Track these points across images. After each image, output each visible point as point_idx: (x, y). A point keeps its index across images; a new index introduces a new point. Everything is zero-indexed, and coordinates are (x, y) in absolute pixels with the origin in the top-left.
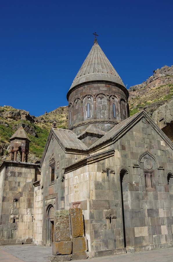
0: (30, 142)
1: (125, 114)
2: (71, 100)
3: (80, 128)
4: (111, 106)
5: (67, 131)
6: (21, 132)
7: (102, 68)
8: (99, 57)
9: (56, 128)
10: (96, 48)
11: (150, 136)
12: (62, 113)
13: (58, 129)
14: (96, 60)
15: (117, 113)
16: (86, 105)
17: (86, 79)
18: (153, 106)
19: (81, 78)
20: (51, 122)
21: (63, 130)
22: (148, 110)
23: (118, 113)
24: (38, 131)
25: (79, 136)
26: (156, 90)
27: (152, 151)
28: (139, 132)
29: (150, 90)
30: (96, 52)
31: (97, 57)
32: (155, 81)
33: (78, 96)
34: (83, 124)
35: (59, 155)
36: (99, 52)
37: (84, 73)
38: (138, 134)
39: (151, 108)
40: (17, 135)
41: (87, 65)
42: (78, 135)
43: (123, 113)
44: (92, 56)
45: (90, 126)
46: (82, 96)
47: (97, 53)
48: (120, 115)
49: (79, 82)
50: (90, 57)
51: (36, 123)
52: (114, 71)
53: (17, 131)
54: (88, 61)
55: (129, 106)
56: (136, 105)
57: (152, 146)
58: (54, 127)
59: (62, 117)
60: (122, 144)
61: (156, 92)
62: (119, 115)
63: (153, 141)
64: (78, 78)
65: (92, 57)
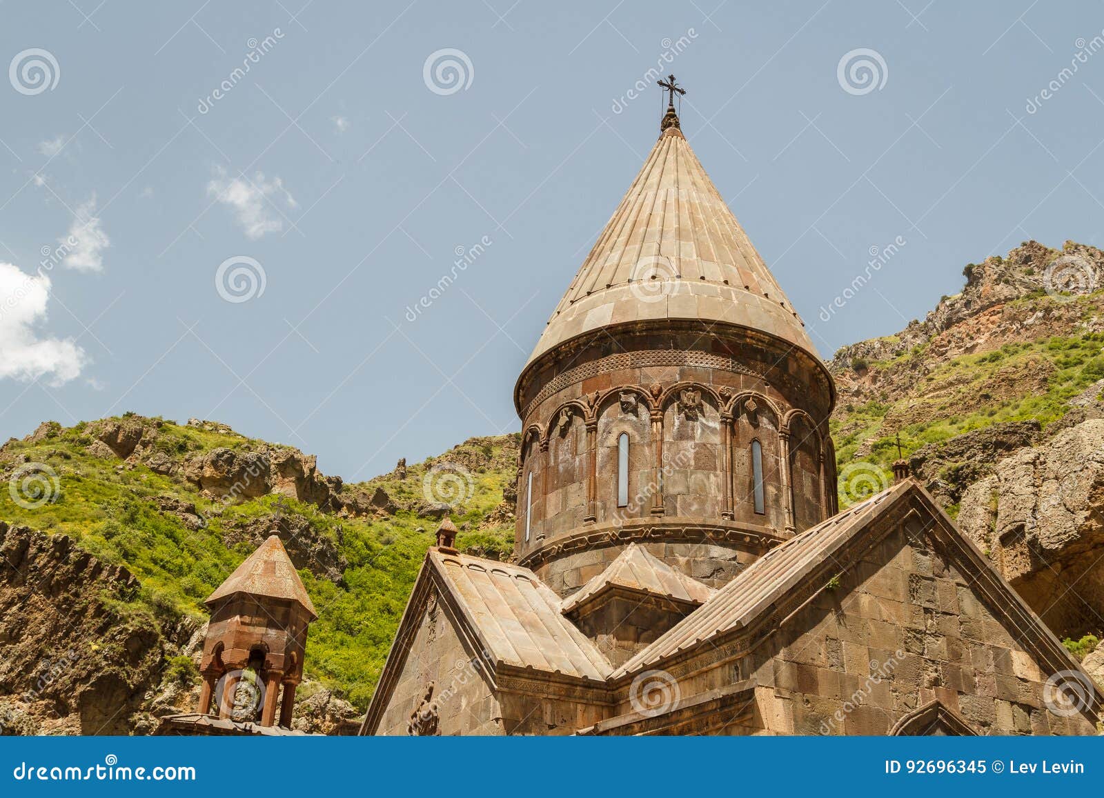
0: (313, 618)
1: (816, 494)
2: (538, 414)
3: (578, 560)
4: (742, 453)
5: (513, 569)
6: (271, 567)
7: (699, 255)
8: (683, 200)
9: (454, 553)
10: (671, 157)
11: (950, 620)
12: (482, 472)
13: (464, 559)
14: (671, 215)
15: (771, 490)
16: (612, 441)
17: (617, 310)
18: (961, 454)
19: (593, 306)
20: (423, 511)
21: (489, 564)
22: (937, 472)
23: (779, 489)
24: (356, 559)
25: (569, 602)
26: (978, 370)
27: (961, 707)
28: (890, 595)
29: (944, 365)
30: (673, 176)
31: (678, 201)
32: (972, 321)
33: (573, 395)
34: (593, 542)
35: (464, 702)
36: (685, 179)
37: (606, 278)
38: (885, 611)
39: (949, 464)
40: (248, 582)
41: (623, 238)
42: (564, 595)
43: (802, 490)
44: (651, 194)
45: (632, 553)
46: (592, 396)
47: (677, 182)
48: (786, 499)
49: (578, 322)
50: (642, 197)
51: (345, 517)
52: (759, 275)
53: (251, 559)
54: (632, 219)
55: (836, 445)
56: (871, 442)
57: (965, 675)
58: (441, 551)
59: (483, 490)
60: (802, 660)
61: (977, 377)
62: (784, 502)
63: (967, 652)
64: (577, 305)
65: (649, 202)
